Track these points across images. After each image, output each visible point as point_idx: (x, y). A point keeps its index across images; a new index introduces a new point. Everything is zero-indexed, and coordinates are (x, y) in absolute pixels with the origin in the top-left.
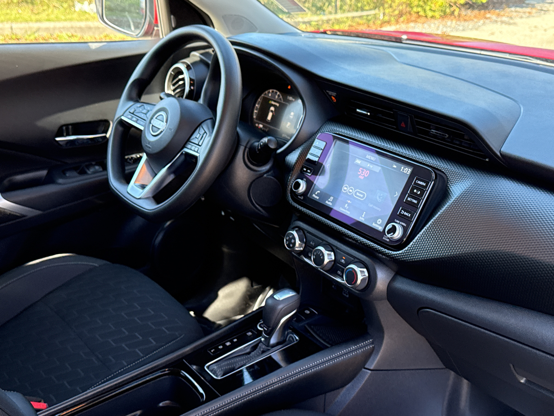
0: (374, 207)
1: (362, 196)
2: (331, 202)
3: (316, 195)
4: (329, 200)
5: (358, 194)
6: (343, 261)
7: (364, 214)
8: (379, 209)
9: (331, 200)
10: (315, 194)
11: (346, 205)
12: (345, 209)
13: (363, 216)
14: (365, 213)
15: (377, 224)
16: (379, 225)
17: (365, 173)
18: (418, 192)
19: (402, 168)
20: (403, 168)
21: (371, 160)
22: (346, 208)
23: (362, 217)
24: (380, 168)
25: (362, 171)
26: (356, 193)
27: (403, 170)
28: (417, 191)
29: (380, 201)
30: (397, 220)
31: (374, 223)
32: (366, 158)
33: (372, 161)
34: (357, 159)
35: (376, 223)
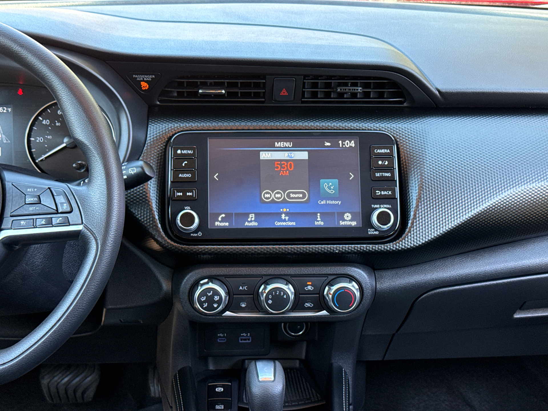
0: (329, 202)
1: (301, 196)
2: (255, 221)
3: (220, 222)
4: (249, 219)
5: (292, 195)
6: (309, 288)
7: (319, 217)
8: (337, 202)
9: (253, 219)
10: (218, 221)
11: (283, 216)
12: (285, 221)
13: (319, 219)
14: (319, 214)
15: (346, 220)
16: (350, 221)
17: (287, 166)
18: (385, 162)
19: (340, 142)
20: (342, 143)
21: (286, 147)
22: (285, 219)
23: (318, 221)
24: (307, 153)
25: (281, 165)
26: (288, 195)
27: (343, 144)
28: (383, 162)
29: (332, 192)
30: (374, 204)
31: (341, 222)
32: (277, 147)
33: (289, 147)
34: (261, 153)
35: (344, 220)
